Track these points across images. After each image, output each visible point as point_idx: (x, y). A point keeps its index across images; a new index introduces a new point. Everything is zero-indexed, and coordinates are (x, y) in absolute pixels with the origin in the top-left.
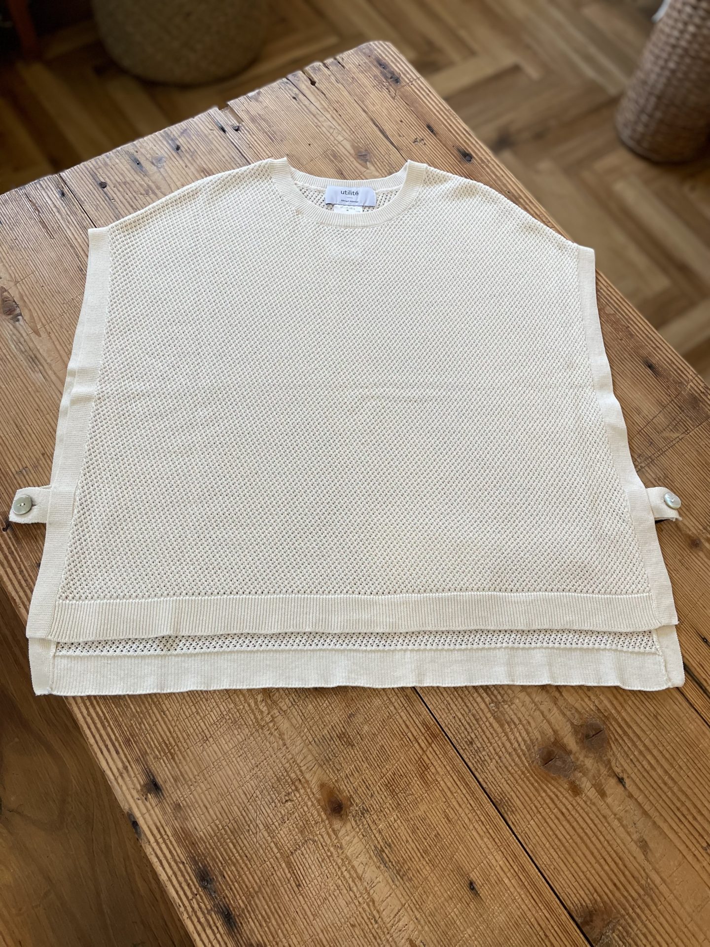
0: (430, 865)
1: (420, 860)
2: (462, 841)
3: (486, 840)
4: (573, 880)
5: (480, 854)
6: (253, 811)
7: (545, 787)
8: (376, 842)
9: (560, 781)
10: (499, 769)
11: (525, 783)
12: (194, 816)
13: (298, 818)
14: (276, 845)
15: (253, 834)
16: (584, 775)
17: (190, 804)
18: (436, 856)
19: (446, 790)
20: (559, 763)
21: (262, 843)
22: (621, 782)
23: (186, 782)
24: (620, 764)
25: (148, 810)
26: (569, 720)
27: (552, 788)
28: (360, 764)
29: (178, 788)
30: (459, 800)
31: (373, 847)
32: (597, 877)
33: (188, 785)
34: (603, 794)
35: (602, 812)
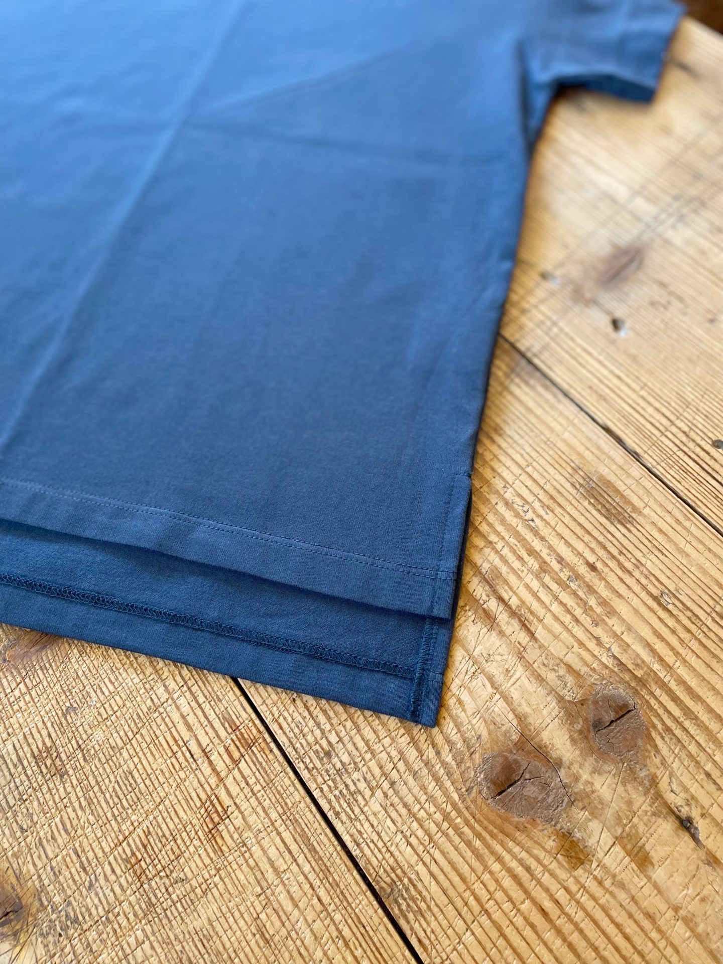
7: (499, 848)
9: (536, 832)
10: (390, 809)
11: (450, 841)
16: (595, 814)
19: (265, 865)
20: (531, 790)
22: (688, 829)
24: (681, 784)
26: (552, 691)
27: (517, 849)
28: (72, 815)
30: (294, 888)
34: (642, 860)
35: (645, 904)
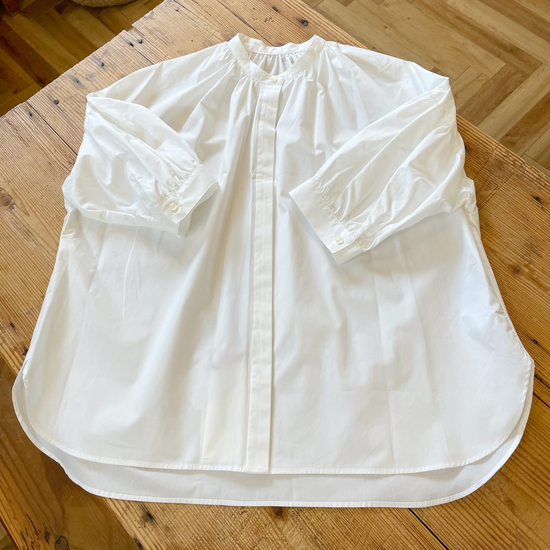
0: (352, 543)
1: (344, 541)
2: (373, 521)
3: (391, 518)
4: (460, 538)
5: (388, 529)
6: (220, 523)
8: (311, 532)
12: (179, 533)
13: (252, 524)
14: (239, 545)
15: (223, 540)
17: (175, 526)
18: (356, 536)
21: (229, 546)
23: (171, 510)
25: (147, 534)
29: (166, 515)
31: (309, 537)
32: (478, 533)
33: (172, 512)
